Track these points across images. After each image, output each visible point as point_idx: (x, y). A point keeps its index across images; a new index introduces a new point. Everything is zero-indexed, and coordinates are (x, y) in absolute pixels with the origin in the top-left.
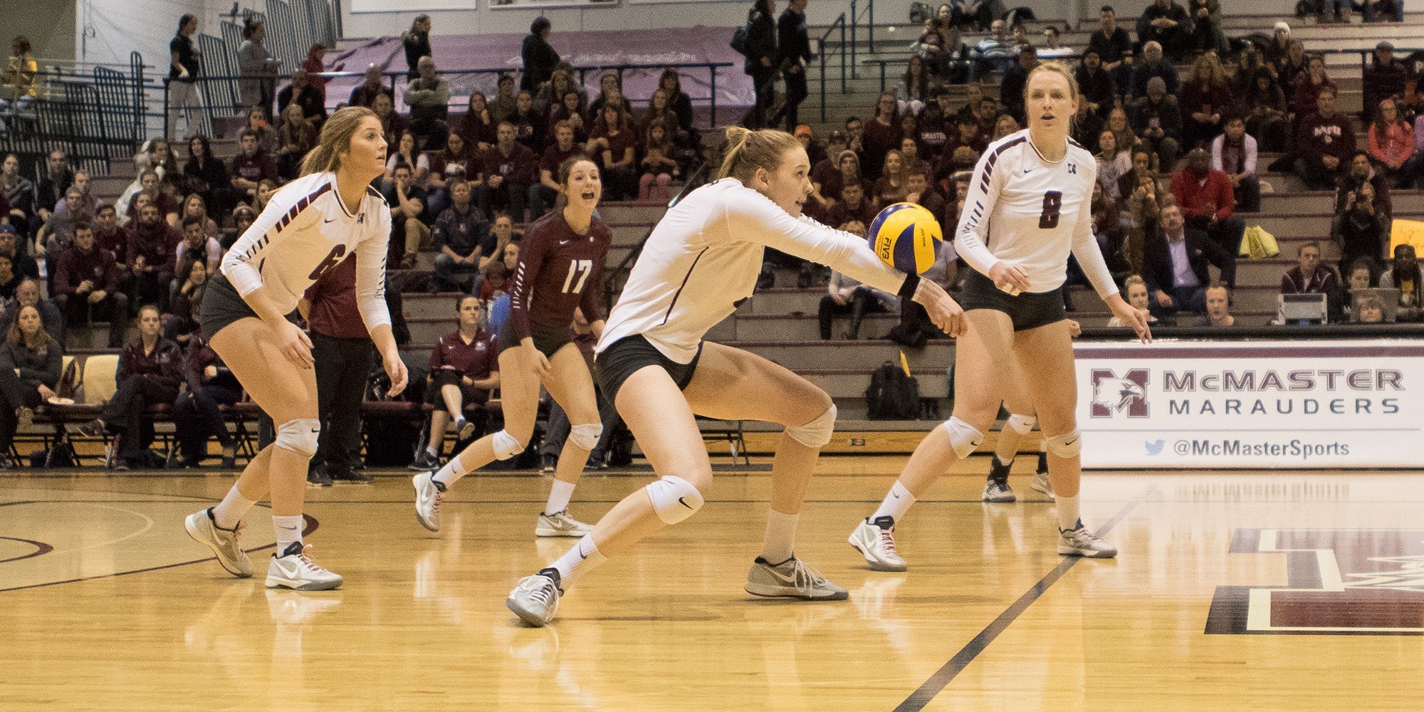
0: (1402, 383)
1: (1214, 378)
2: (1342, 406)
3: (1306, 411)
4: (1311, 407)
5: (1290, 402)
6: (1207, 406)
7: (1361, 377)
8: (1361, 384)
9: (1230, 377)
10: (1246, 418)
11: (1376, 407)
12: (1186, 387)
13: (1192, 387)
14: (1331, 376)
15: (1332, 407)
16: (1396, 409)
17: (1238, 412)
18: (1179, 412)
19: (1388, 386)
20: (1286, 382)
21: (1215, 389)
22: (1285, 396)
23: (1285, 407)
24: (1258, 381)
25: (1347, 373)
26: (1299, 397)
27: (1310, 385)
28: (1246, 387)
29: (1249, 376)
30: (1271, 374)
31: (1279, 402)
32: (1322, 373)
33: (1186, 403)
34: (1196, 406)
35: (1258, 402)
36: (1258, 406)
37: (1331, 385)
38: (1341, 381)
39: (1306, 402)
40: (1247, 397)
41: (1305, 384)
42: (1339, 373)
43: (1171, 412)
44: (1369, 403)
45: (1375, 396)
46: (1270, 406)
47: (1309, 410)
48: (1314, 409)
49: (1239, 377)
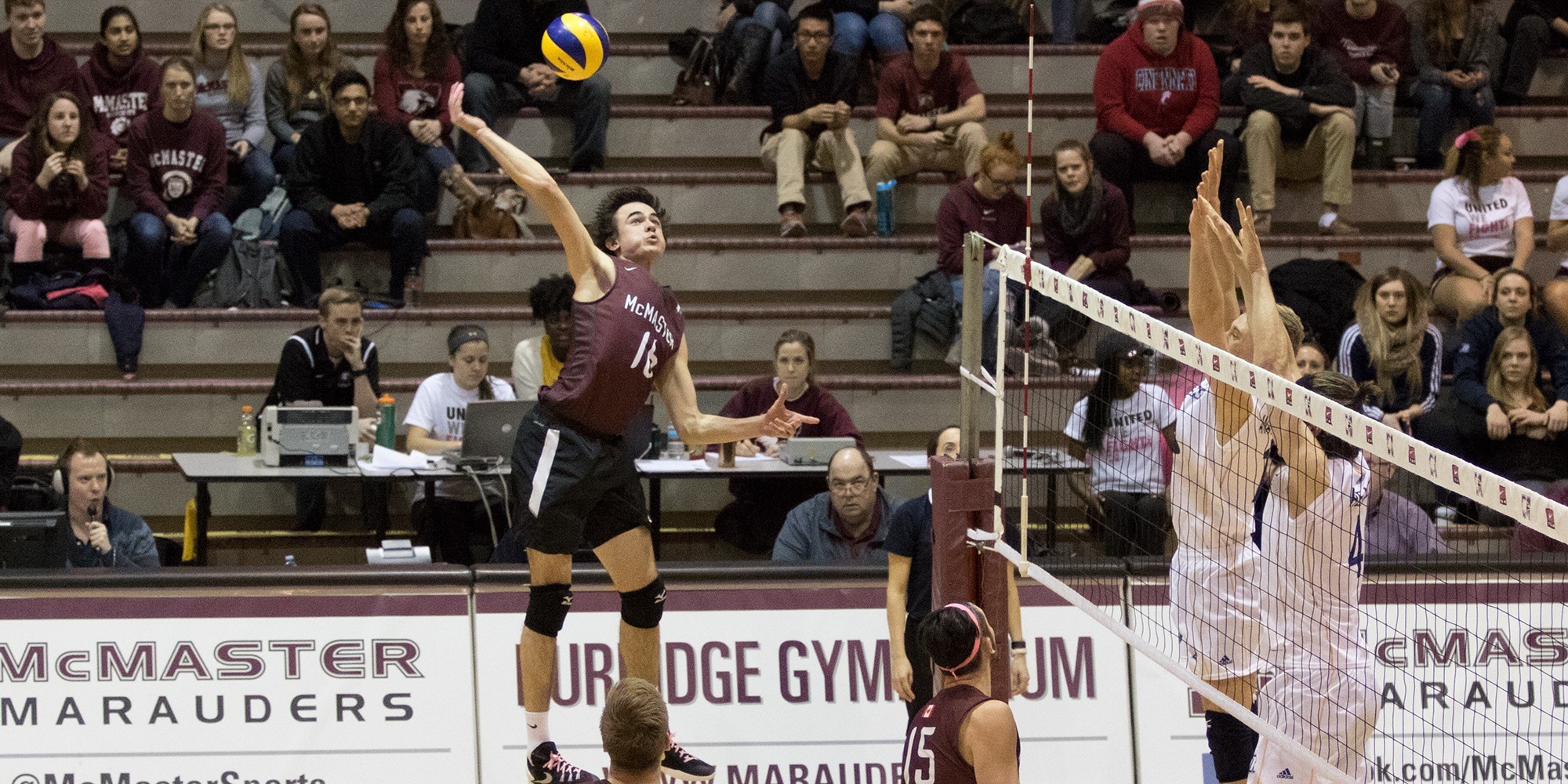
0: (419, 664)
1: (81, 656)
2: (313, 708)
3: (249, 719)
4: (258, 709)
5: (220, 699)
6: (70, 710)
7: (345, 652)
8: (345, 666)
9: (109, 654)
10: (140, 732)
11: (374, 709)
12: (31, 674)
13: (41, 674)
14: (292, 650)
15: (295, 708)
16: (409, 713)
17: (127, 721)
18: (19, 722)
19: (393, 670)
20: (212, 664)
21: (82, 676)
22: (210, 690)
23: (210, 711)
24: (162, 661)
25: (321, 645)
26: (235, 691)
27: (256, 667)
28: (140, 672)
29: (146, 650)
30: (185, 648)
31: (199, 700)
32: (277, 646)
33: (31, 702)
34: (49, 709)
35: (162, 700)
36: (163, 709)
37: (293, 669)
38: (309, 661)
39: (248, 699)
40: (142, 692)
41: (248, 667)
42: (307, 645)
43: (4, 722)
44: (361, 701)
45: (373, 689)
46: (184, 709)
47: (253, 716)
48: (261, 715)
49: (126, 653)
